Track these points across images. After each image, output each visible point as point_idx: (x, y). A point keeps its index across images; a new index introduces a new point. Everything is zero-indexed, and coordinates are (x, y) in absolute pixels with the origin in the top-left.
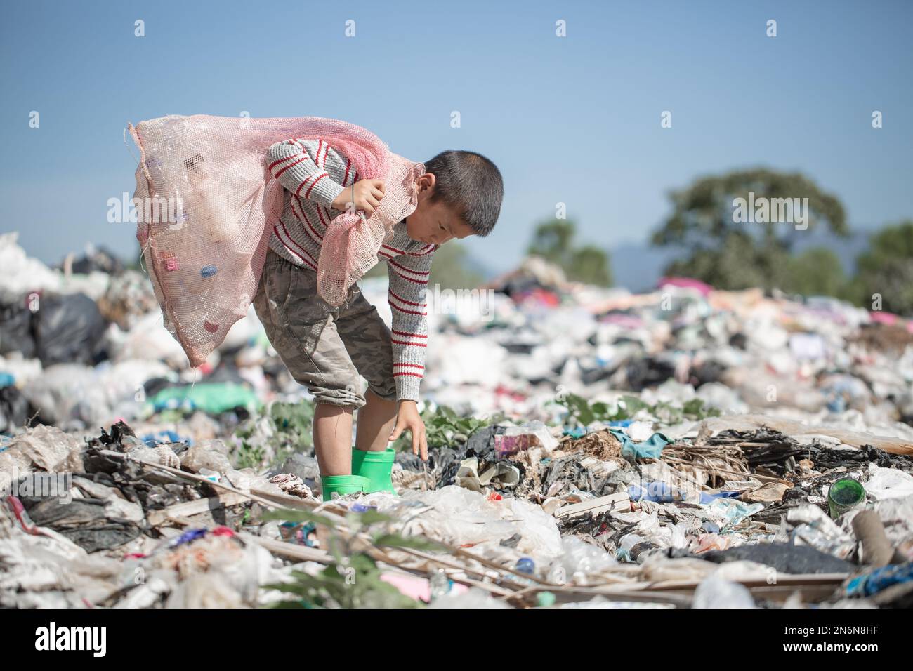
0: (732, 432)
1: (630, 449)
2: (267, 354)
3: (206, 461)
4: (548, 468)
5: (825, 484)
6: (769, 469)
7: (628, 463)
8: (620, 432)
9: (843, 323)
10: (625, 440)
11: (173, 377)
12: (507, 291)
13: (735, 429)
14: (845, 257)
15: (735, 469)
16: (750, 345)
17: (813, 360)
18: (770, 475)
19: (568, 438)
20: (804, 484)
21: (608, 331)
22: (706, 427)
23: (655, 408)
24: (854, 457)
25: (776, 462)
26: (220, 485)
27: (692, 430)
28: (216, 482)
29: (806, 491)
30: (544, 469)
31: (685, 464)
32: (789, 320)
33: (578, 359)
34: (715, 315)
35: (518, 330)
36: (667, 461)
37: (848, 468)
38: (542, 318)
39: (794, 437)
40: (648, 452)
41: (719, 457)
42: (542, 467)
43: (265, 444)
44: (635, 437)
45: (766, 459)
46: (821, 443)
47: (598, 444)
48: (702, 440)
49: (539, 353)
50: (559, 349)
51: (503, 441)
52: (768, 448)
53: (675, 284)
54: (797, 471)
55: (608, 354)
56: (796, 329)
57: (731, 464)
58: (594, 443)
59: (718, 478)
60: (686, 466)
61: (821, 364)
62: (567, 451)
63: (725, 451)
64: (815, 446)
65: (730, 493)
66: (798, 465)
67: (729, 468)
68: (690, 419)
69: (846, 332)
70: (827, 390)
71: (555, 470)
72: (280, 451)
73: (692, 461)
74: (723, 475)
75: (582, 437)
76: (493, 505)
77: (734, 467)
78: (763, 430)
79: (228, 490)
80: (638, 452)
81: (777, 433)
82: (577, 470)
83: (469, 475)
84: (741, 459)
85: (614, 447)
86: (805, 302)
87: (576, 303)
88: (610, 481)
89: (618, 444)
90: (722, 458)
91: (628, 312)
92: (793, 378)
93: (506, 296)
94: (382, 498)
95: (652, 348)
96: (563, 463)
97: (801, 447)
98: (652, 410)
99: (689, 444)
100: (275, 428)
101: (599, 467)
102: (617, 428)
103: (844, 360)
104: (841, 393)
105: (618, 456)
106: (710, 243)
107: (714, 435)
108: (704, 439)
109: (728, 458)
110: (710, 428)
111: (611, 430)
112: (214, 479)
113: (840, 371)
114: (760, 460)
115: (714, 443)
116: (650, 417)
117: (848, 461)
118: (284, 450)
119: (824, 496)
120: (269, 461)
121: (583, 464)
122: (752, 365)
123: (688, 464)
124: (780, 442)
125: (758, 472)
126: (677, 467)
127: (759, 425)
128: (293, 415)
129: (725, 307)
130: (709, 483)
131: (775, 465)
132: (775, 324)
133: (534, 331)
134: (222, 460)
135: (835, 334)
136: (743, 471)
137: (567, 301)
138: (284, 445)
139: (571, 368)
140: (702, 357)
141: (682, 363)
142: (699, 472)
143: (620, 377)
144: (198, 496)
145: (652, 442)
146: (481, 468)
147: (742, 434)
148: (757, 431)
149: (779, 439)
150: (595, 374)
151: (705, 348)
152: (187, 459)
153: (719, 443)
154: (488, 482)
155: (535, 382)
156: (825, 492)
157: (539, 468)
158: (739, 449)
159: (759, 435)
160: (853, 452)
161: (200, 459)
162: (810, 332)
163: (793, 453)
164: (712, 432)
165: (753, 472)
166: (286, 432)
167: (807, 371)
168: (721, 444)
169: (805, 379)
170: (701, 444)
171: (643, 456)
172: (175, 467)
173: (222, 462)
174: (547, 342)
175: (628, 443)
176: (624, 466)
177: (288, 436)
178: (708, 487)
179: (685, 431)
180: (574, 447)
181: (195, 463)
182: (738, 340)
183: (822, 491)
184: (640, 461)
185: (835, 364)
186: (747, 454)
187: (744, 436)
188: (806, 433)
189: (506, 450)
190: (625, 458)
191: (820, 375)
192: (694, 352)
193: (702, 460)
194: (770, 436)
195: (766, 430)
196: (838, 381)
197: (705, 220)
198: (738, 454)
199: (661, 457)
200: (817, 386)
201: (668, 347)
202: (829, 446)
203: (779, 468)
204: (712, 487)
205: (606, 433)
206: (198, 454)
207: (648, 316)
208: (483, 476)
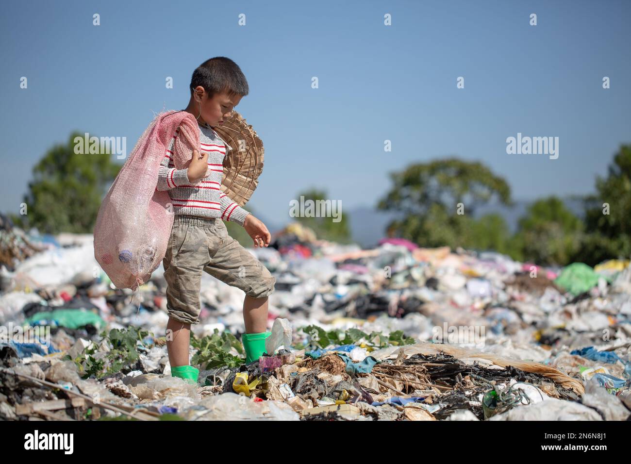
0: (420, 356)
1: (351, 367)
2: (109, 288)
3: (62, 376)
4: (296, 379)
5: (481, 393)
6: (445, 382)
7: (349, 376)
8: (344, 355)
9: (504, 272)
10: (348, 361)
11: (44, 303)
12: (275, 246)
13: (422, 353)
14: (510, 219)
15: (422, 381)
16: (441, 287)
17: (482, 298)
18: (445, 385)
19: (309, 358)
20: (467, 393)
21: (344, 275)
22: (403, 352)
23: (370, 336)
24: (501, 374)
25: (448, 376)
26: (72, 391)
27: (394, 353)
28: (69, 390)
29: (468, 398)
30: (293, 380)
31: (388, 377)
32: (467, 269)
33: (322, 294)
34: (417, 265)
35: (283, 273)
36: (376, 375)
37: (497, 381)
38: (299, 265)
39: (461, 360)
40: (363, 369)
41: (411, 373)
42: (291, 379)
43: (105, 357)
44: (355, 359)
45: (442, 375)
46: (480, 364)
47: (329, 363)
48: (400, 361)
49: (296, 290)
50: (310, 287)
51: (265, 361)
52: (444, 367)
53: (391, 243)
54: (463, 383)
55: (343, 291)
56: (472, 276)
57: (419, 377)
58: (327, 362)
59: (410, 387)
60: (389, 378)
61: (487, 300)
62: (309, 368)
63: (415, 369)
64: (475, 366)
65: (418, 398)
66: (464, 379)
67: (418, 380)
68: (393, 345)
69: (505, 277)
70: (492, 319)
71: (300, 381)
72: (115, 363)
73: (393, 375)
74: (413, 385)
75: (319, 358)
76: (257, 405)
77: (421, 379)
78: (441, 355)
79: (77, 396)
80: (356, 369)
81: (451, 357)
82: (315, 381)
83: (242, 383)
84: (426, 374)
85: (341, 365)
86: (478, 257)
87: (324, 255)
88: (337, 389)
89: (343, 364)
90: (413, 374)
91: (358, 262)
92: (469, 310)
93: (274, 249)
94: (182, 400)
95: (373, 287)
96: (306, 376)
97: (466, 367)
98: (369, 338)
99: (391, 363)
100: (112, 346)
101: (330, 379)
102: (343, 353)
103: (503, 297)
104: (501, 320)
105: (343, 371)
106: (418, 209)
107: (408, 357)
108: (402, 360)
109: (417, 373)
110: (406, 353)
111: (338, 354)
112: (67, 388)
113: (500, 306)
114: (439, 375)
115: (408, 363)
116: (367, 342)
117: (497, 377)
118: (118, 362)
119: (480, 401)
120: (107, 369)
121: (319, 376)
122: (441, 301)
123: (390, 377)
124: (453, 363)
125: (437, 383)
126: (383, 379)
127: (439, 351)
128: (124, 337)
129: (424, 260)
130: (404, 391)
131: (449, 378)
132: (458, 272)
133: (293, 275)
134: (73, 375)
135: (498, 280)
136: (427, 382)
137: (317, 254)
138: (118, 358)
139: (318, 300)
140: (407, 294)
141: (393, 298)
142: (397, 382)
143: (351, 307)
144: (56, 398)
145: (366, 362)
146: (250, 379)
147: (427, 357)
148: (437, 355)
149: (452, 361)
150: (333, 306)
151: (410, 288)
152: (49, 374)
153: (412, 363)
154: (254, 388)
155: (293, 311)
156: (481, 399)
157: (289, 379)
158: (424, 367)
159: (438, 358)
160: (501, 370)
161: (59, 374)
162: (481, 278)
163: (461, 371)
164: (407, 356)
165: (434, 384)
166: (119, 349)
167: (478, 305)
168: (413, 364)
169: (477, 310)
170: (399, 364)
171: (360, 372)
172: (41, 379)
173: (73, 377)
174: (301, 283)
175: (350, 363)
176: (347, 378)
177: (120, 352)
178: (403, 394)
179: (389, 354)
180: (313, 365)
181: (55, 377)
182: (432, 283)
183: (478, 398)
184: (358, 375)
185: (498, 301)
186: (430, 371)
187: (428, 358)
188: (470, 357)
189: (267, 366)
190: (348, 373)
191: (487, 308)
192: (402, 290)
193: (400, 375)
194: (446, 359)
195: (444, 354)
196: (499, 312)
197: (416, 193)
198: (424, 370)
199: (372, 372)
200: (484, 315)
201: (385, 286)
202: (485, 366)
203: (452, 381)
204: (405, 393)
205: (335, 356)
206: (57, 371)
207: (371, 265)
208: (251, 384)
